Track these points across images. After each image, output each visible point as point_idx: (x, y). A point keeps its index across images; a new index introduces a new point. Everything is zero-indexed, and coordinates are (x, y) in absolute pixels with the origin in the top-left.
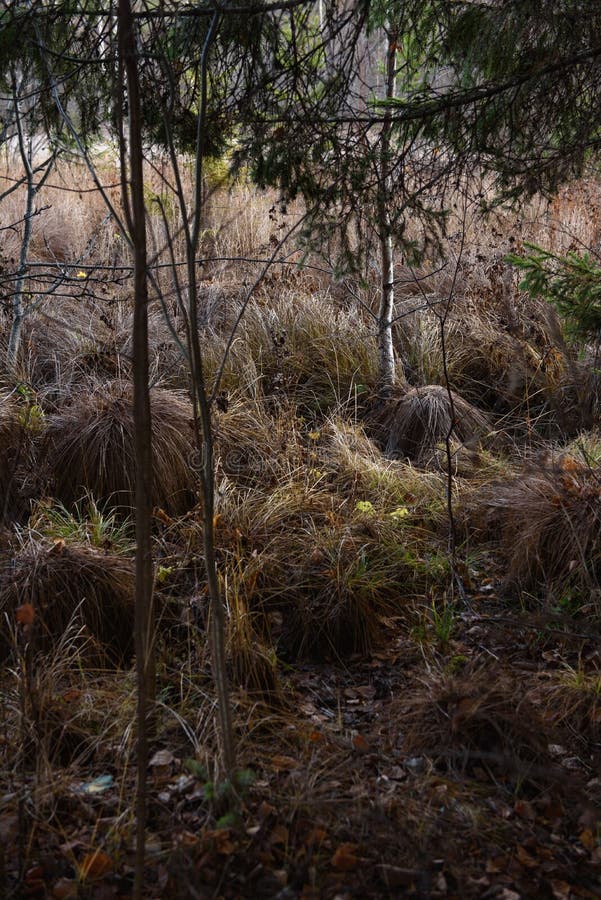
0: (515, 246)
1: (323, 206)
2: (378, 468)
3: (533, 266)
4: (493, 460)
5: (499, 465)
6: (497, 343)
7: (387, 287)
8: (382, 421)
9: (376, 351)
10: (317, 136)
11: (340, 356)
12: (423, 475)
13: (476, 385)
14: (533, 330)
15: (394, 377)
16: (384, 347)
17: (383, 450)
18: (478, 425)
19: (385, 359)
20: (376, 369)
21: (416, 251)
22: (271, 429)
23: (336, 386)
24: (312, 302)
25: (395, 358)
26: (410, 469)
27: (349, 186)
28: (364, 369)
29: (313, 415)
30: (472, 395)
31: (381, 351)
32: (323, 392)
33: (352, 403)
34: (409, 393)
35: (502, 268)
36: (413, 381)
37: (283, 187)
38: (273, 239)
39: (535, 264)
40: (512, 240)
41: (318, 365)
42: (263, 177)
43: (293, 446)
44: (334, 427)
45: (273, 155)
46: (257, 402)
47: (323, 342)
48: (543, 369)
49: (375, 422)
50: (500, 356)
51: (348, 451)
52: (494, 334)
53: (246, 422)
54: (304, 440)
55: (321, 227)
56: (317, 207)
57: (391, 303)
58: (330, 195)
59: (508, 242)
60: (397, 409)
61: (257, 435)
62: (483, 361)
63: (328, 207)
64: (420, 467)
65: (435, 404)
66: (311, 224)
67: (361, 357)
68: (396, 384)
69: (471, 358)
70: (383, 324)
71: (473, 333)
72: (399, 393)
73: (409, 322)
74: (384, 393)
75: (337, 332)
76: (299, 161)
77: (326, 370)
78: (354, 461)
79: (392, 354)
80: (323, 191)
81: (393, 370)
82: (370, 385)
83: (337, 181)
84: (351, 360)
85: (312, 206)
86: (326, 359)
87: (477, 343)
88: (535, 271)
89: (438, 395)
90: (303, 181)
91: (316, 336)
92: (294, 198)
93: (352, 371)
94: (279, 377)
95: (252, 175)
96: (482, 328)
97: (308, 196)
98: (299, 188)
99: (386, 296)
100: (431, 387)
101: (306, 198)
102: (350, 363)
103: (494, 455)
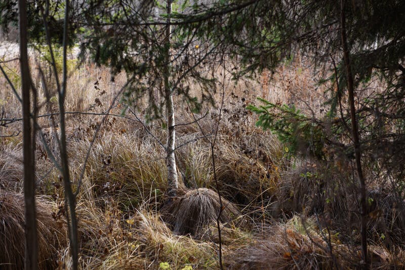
0: (245, 103)
1: (137, 77)
2: (172, 241)
3: (264, 112)
4: (242, 233)
5: (246, 236)
6: (239, 162)
7: (171, 128)
8: (171, 212)
9: (166, 168)
10: (135, 33)
11: (143, 172)
12: (200, 244)
13: (228, 188)
14: (260, 153)
15: (177, 183)
16: (170, 166)
17: (172, 229)
18: (231, 212)
19: (171, 173)
20: (166, 180)
21: (196, 104)
22: (101, 219)
23: (142, 191)
24: (124, 139)
25: (177, 172)
26: (191, 240)
27: (154, 65)
28: (159, 179)
29: (128, 209)
30: (225, 194)
31: (169, 168)
32: (133, 194)
33: (153, 201)
34: (187, 194)
35: (238, 117)
36: (189, 186)
37: (113, 65)
38: (97, 101)
39: (264, 110)
40: (243, 100)
41: (130, 178)
42: (100, 58)
43: (117, 228)
44: (142, 216)
45: (107, 45)
46: (91, 203)
47: (132, 163)
48: (268, 177)
49: (166, 212)
50: (241, 169)
51: (152, 231)
52: (236, 156)
53: (85, 215)
54: (123, 225)
55: (137, 90)
56: (134, 78)
57: (174, 138)
58: (142, 70)
59: (241, 101)
60: (180, 204)
61: (91, 223)
62: (231, 172)
63: (140, 77)
64: (198, 239)
65: (205, 199)
66: (130, 88)
67: (157, 172)
68: (179, 188)
69: (224, 171)
70: (169, 151)
71: (224, 156)
72: (181, 193)
73: (184, 150)
74: (171, 194)
75: (140, 157)
76: (122, 49)
77: (134, 180)
78: (156, 237)
79: (175, 169)
80: (137, 68)
81: (177, 179)
82: (163, 189)
83: (146, 61)
84: (150, 173)
85: (131, 77)
86: (134, 174)
87: (227, 162)
88: (265, 115)
89: (205, 194)
90: (125, 62)
91: (127, 160)
92: (120, 72)
93: (151, 181)
94: (107, 185)
95: (93, 58)
96: (229, 152)
97: (128, 71)
98: (122, 66)
99: (171, 134)
100: (200, 189)
101: (126, 71)
102: (149, 176)
103: (242, 230)
